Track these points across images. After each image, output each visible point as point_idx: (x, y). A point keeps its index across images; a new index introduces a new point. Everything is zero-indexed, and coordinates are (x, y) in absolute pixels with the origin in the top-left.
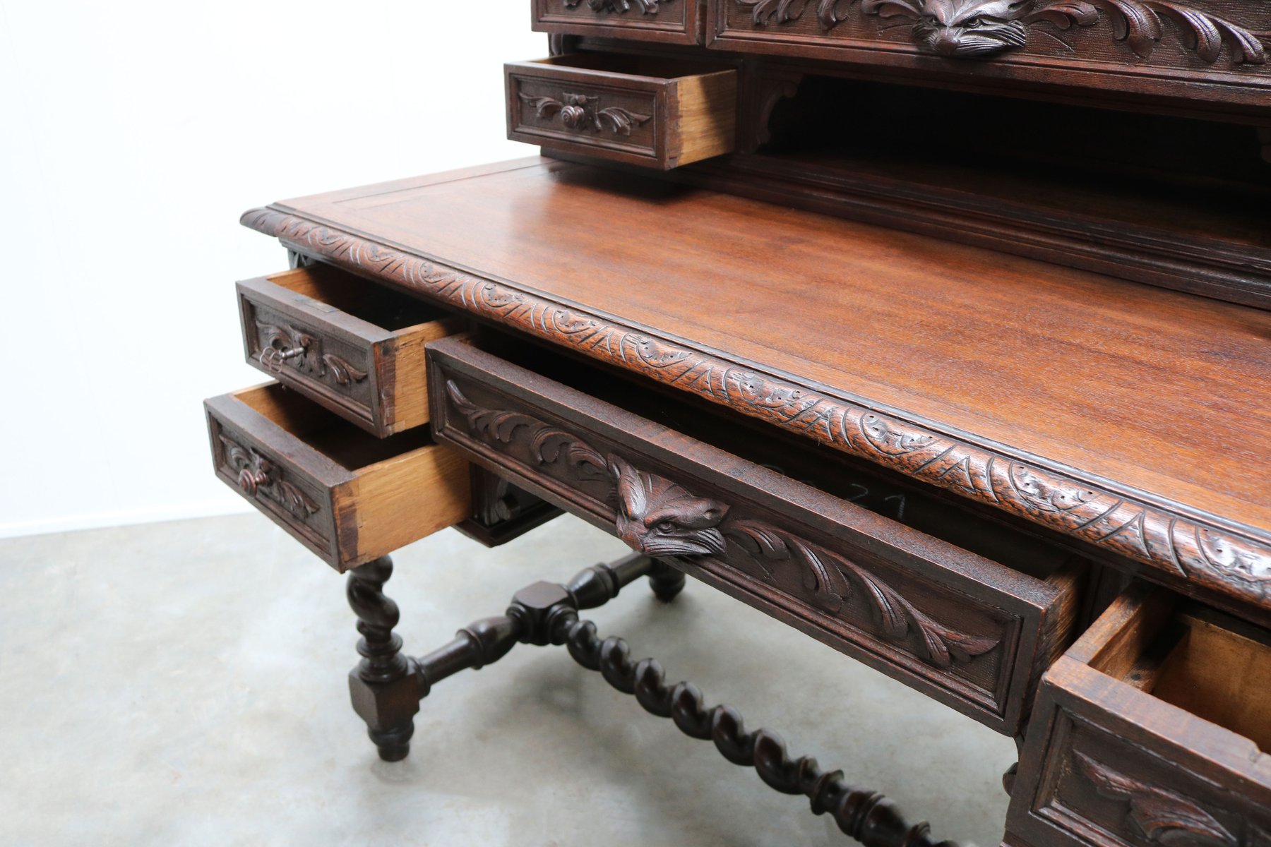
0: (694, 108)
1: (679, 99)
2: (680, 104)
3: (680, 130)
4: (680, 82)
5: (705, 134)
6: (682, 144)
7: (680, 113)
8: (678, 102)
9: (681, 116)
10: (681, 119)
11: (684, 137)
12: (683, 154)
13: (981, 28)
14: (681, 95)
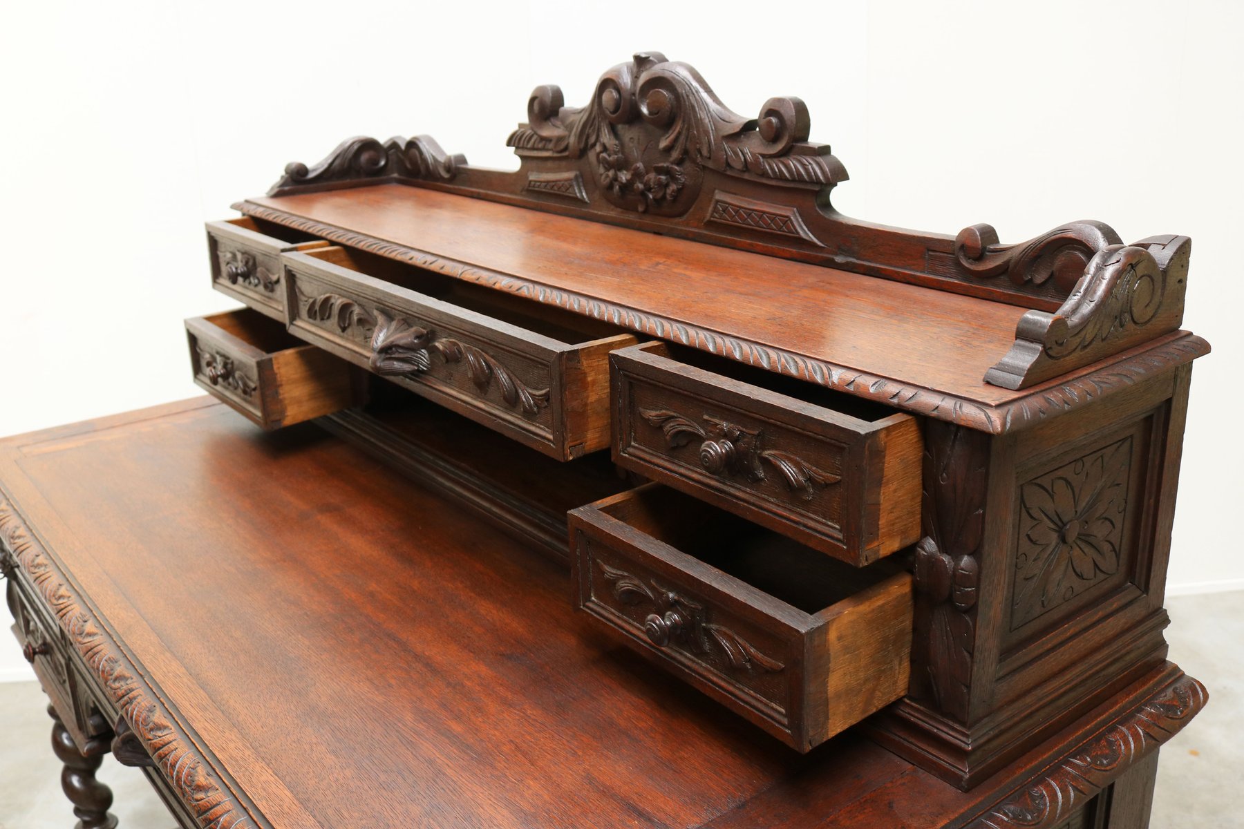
0: (297, 376)
1: (276, 370)
2: (278, 376)
3: (281, 397)
4: (276, 358)
5: (313, 397)
6: (286, 408)
7: (278, 383)
8: (276, 374)
9: (281, 385)
10: (281, 388)
11: (286, 402)
12: (287, 416)
13: (396, 355)
14: (279, 368)
